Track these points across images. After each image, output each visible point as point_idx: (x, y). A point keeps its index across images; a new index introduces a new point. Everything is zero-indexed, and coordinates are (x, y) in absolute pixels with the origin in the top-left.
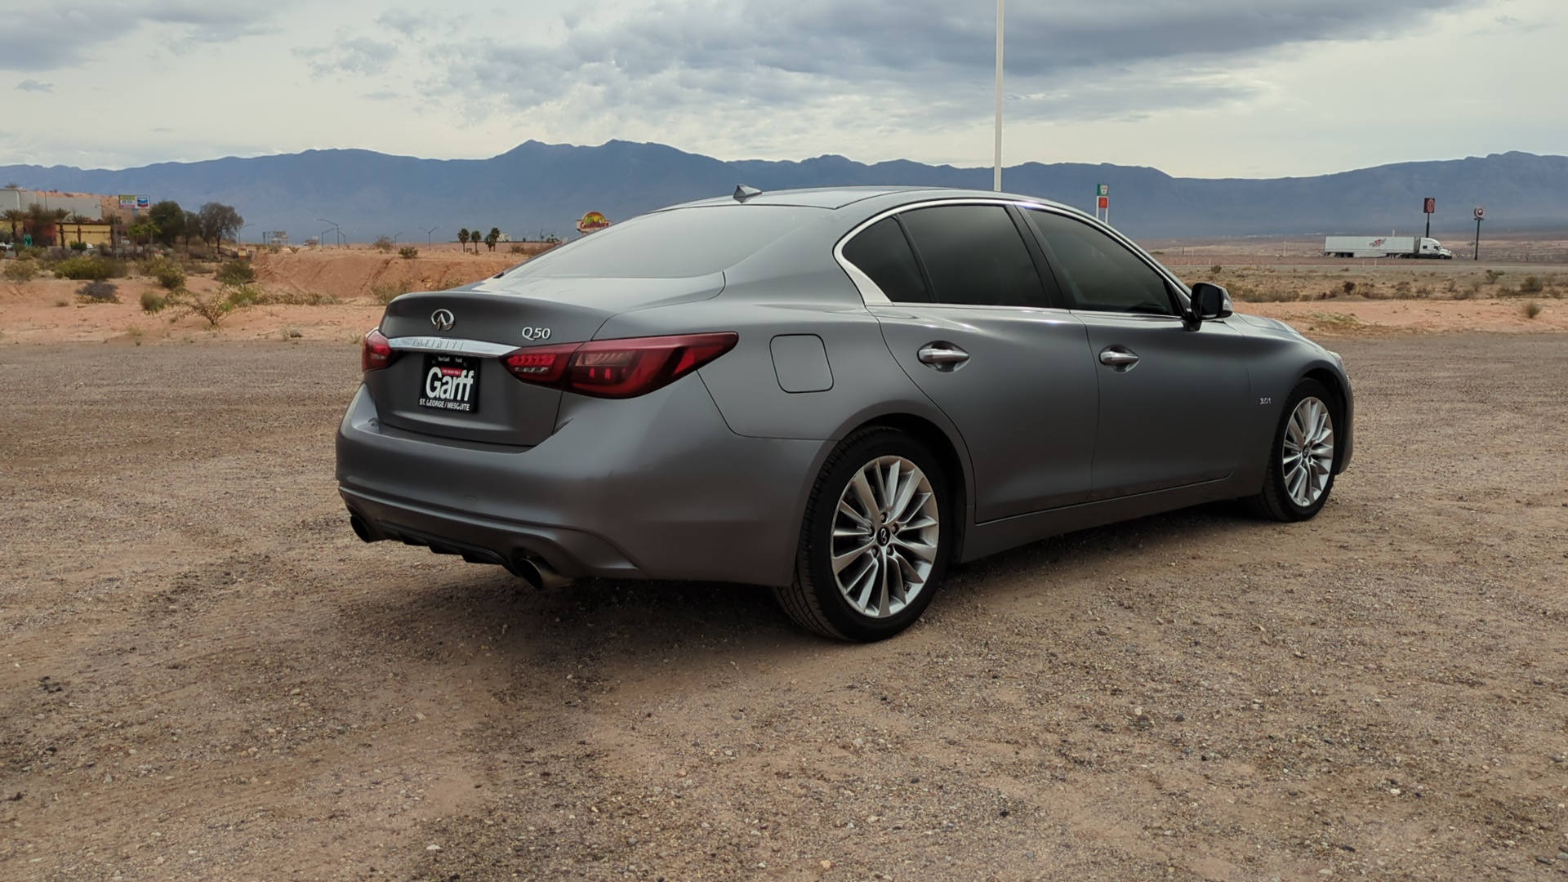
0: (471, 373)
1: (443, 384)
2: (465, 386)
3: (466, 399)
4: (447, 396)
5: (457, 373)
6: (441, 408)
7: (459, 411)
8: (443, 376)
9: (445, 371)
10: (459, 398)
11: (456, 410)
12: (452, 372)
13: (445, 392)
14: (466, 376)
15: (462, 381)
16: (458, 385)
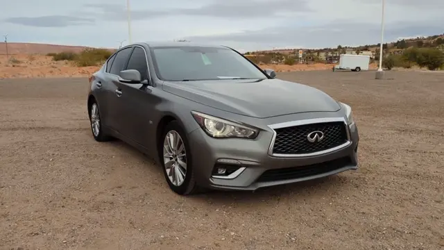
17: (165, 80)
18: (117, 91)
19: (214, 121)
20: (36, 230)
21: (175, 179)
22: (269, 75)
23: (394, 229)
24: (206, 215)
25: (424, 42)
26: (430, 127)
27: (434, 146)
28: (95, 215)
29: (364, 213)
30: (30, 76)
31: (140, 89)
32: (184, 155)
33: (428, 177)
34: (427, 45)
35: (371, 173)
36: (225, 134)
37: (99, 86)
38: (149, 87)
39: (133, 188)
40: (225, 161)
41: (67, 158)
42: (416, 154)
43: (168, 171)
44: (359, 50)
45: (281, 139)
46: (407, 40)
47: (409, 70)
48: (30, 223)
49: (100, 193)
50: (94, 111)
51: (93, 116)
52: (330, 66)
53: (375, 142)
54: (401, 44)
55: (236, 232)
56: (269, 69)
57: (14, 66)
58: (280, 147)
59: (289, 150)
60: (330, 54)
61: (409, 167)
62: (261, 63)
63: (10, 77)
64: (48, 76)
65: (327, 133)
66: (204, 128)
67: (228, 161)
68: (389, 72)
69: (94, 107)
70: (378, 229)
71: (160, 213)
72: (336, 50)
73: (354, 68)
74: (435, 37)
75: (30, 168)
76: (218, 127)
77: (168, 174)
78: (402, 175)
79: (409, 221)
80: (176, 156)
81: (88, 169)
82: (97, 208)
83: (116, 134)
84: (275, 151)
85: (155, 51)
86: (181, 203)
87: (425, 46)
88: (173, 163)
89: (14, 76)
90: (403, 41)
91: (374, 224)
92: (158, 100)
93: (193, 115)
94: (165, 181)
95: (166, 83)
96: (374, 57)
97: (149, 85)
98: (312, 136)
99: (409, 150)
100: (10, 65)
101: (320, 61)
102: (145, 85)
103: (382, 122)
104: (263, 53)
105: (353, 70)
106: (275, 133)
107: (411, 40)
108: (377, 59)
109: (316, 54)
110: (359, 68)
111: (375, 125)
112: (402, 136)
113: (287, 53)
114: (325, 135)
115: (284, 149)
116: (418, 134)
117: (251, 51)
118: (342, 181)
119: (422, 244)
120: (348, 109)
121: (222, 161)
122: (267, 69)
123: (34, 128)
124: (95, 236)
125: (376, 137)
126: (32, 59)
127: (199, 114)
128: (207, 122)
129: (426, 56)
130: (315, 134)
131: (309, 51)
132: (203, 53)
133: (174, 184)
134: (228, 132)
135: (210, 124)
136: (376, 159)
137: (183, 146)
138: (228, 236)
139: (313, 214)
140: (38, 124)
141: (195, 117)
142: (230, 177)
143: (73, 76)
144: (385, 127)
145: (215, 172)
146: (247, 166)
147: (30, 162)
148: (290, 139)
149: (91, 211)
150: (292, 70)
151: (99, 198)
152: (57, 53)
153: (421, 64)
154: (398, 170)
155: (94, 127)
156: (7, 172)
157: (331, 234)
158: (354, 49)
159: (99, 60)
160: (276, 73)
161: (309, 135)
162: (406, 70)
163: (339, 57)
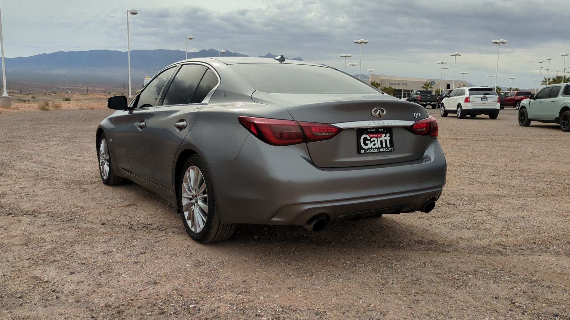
0: (388, 135)
1: (371, 142)
2: (386, 141)
3: (389, 146)
4: (376, 146)
5: (379, 135)
6: (376, 152)
7: (388, 151)
8: (371, 138)
9: (372, 136)
10: (384, 146)
11: (386, 151)
12: (376, 136)
13: (374, 145)
14: (385, 136)
15: (383, 138)
16: (381, 141)
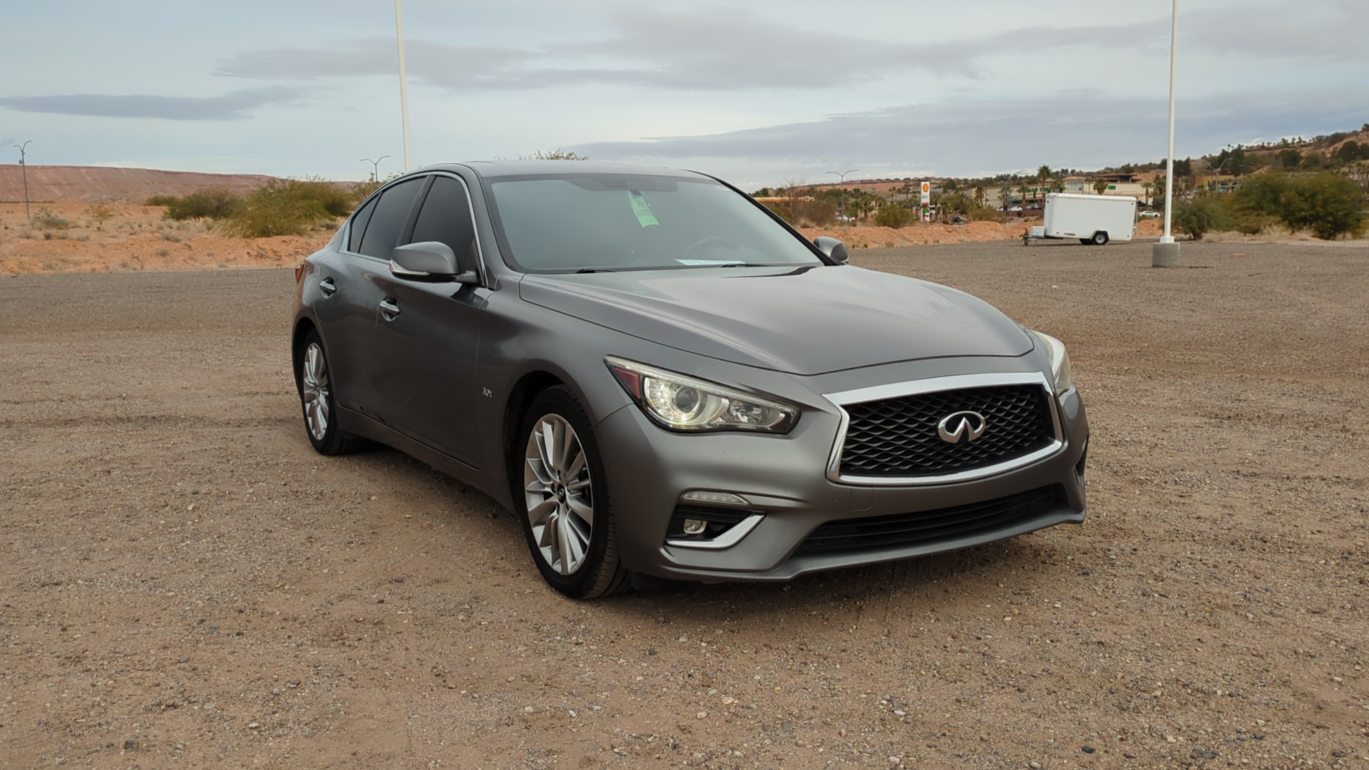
17: (527, 272)
18: (384, 304)
19: (673, 386)
20: (168, 696)
21: (558, 553)
22: (828, 253)
23: (1184, 686)
24: (652, 653)
25: (1304, 153)
26: (1310, 407)
27: (1317, 459)
28: (332, 656)
29: (1100, 643)
30: (98, 266)
31: (456, 295)
32: (587, 482)
33: (1294, 547)
34: (1313, 162)
35: (1127, 534)
36: (704, 421)
37: (328, 292)
38: (479, 292)
39: (437, 581)
40: (705, 497)
41: (239, 504)
42: (1260, 482)
43: (538, 532)
44: (1103, 181)
45: (864, 435)
46: (1250, 149)
47: (1259, 240)
48: (151, 677)
49: (342, 598)
50: (311, 365)
51: (310, 380)
52: (1013, 229)
53: (1144, 449)
54: (1233, 162)
55: (738, 696)
56: (828, 239)
57: (48, 237)
58: (860, 458)
59: (885, 465)
60: (1015, 193)
61: (1239, 518)
62: (803, 221)
63: (38, 270)
64: (155, 265)
65: (993, 417)
66: (642, 404)
67: (714, 498)
68: (1196, 245)
69: (313, 353)
70: (1140, 687)
71: (521, 648)
72: (1032, 181)
73: (1088, 234)
74: (1337, 138)
75: (133, 531)
76: (684, 403)
77: (539, 541)
78: (1216, 541)
79: (1231, 664)
80: (561, 487)
81: (303, 534)
82: (338, 637)
83: (379, 431)
84: (845, 468)
85: (495, 187)
86: (579, 621)
87: (1306, 167)
88: (553, 507)
89: (49, 267)
90: (1238, 153)
91: (1131, 673)
92: (507, 327)
93: (611, 368)
94: (528, 560)
95: (530, 280)
96: (1150, 201)
97: (479, 285)
98: (951, 426)
99: (1244, 470)
100: (36, 233)
101: (986, 215)
102: (468, 287)
103: (1168, 392)
104: (811, 190)
105: (1085, 242)
106: (846, 416)
107: (1263, 147)
108: (1159, 206)
109: (973, 193)
110: (1105, 234)
111: (1143, 402)
112: (1224, 434)
113: (883, 190)
114: (987, 422)
115: (871, 462)
116: (1272, 426)
117: (774, 185)
118: (1043, 558)
119: (1261, 722)
120: (1058, 350)
121: (695, 497)
122: (821, 238)
123: (129, 420)
124: (338, 710)
125: (1146, 436)
126: (103, 215)
127: (629, 366)
128: (652, 386)
129: (1309, 196)
130: (958, 419)
131: (950, 184)
132: (636, 193)
133: (557, 568)
134: (711, 414)
135: (661, 393)
136: (1145, 499)
137: (582, 456)
138: (715, 706)
139: (956, 647)
140: (139, 407)
141: (617, 373)
142: (718, 542)
143: (232, 266)
144: (1175, 409)
145: (676, 530)
146: (767, 512)
147: (130, 514)
148: (889, 433)
149: (321, 645)
150: (898, 243)
151: (340, 611)
152: (180, 197)
153: (1295, 221)
154: (1204, 526)
155: (313, 413)
156: (64, 543)
157: (1006, 699)
158: (1089, 177)
159: (309, 216)
160: (849, 251)
161: (942, 424)
162: (1247, 239)
163: (1042, 202)
